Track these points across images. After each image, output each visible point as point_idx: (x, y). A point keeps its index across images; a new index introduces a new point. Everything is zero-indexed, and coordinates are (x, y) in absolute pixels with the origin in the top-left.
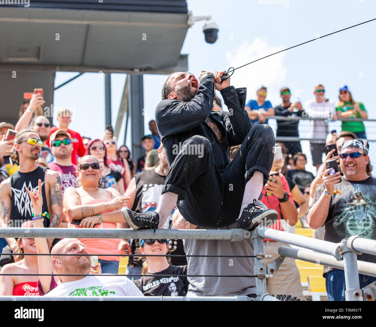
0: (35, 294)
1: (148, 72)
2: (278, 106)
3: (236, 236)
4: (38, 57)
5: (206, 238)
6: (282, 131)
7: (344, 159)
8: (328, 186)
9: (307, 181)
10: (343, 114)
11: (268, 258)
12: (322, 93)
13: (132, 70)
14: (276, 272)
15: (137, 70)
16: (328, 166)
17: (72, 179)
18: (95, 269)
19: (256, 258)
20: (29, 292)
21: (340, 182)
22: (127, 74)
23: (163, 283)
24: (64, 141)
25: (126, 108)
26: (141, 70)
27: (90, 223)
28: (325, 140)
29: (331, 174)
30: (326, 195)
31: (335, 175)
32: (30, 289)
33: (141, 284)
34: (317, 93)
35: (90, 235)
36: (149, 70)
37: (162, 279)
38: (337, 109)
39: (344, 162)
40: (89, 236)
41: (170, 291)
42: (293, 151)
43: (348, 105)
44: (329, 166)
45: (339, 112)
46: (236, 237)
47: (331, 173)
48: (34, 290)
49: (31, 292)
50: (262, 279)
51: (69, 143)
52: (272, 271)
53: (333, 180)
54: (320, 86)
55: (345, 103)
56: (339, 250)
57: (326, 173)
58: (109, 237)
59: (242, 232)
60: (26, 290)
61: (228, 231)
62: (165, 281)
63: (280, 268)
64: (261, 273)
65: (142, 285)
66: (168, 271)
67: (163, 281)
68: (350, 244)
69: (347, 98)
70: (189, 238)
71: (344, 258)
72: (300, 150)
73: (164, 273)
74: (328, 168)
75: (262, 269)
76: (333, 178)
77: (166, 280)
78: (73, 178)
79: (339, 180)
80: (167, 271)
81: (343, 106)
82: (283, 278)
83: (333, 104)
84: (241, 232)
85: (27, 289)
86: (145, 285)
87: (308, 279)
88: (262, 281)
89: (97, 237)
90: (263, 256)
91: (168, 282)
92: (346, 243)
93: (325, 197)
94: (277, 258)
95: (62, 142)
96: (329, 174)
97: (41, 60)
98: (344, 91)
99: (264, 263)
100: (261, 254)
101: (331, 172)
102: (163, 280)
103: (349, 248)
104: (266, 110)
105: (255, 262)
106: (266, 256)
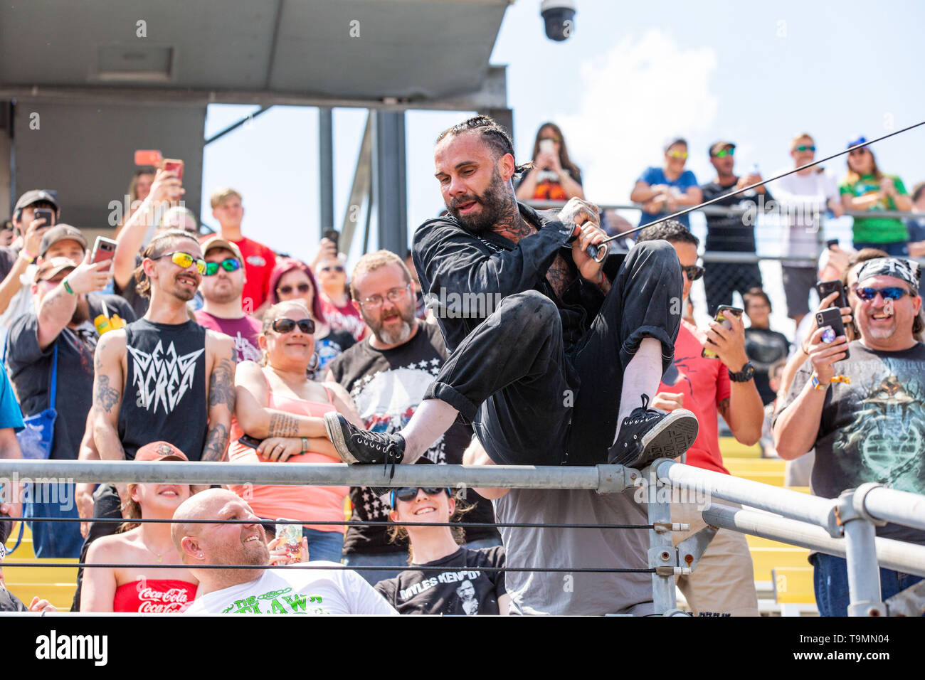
0: (164, 608)
1: (415, 105)
2: (708, 185)
3: (609, 480)
4: (168, 70)
5: (542, 485)
6: (718, 239)
7: (868, 301)
8: (818, 367)
9: (773, 355)
10: (857, 201)
11: (680, 530)
12: (808, 152)
13: (381, 99)
14: (697, 562)
15: (390, 102)
16: (821, 321)
17: (244, 348)
18: (295, 551)
19: (652, 529)
20: (150, 603)
21: (847, 357)
22: (370, 108)
23: (444, 583)
24: (225, 263)
25: (366, 185)
26: (400, 100)
27: (281, 450)
28: (816, 260)
29: (826, 340)
30: (814, 386)
31: (835, 343)
32: (151, 596)
33: (397, 586)
34: (797, 155)
35: (283, 479)
36: (419, 100)
37: (443, 574)
38: (842, 191)
39: (867, 308)
40: (278, 481)
41: (460, 598)
42: (742, 284)
43: (866, 180)
44: (823, 321)
45: (848, 196)
46: (609, 483)
47: (827, 337)
48: (161, 599)
49: (153, 603)
50: (666, 577)
51: (237, 268)
52: (689, 559)
53: (830, 353)
54: (806, 137)
55: (862, 176)
56: (836, 514)
57: (816, 336)
58: (326, 482)
59: (622, 472)
60: (143, 597)
61: (591, 468)
62: (449, 578)
63: (708, 552)
64: (665, 564)
65: (399, 589)
66: (457, 557)
67: (446, 578)
68: (860, 501)
69: (864, 165)
70: (505, 485)
71: (846, 533)
72: (759, 284)
73: (448, 562)
74: (819, 326)
75: (665, 555)
76: (830, 349)
77: (451, 577)
78: (246, 346)
79: (844, 355)
80: (453, 559)
81: (856, 184)
82: (715, 574)
83: (834, 179)
84: (619, 472)
85: (146, 596)
86: (405, 588)
87: (773, 573)
88: (666, 582)
89: (297, 482)
90: (670, 527)
91: (456, 580)
92: (850, 499)
93: (812, 390)
94: (699, 529)
95: (220, 265)
96: (822, 340)
97: (175, 79)
98: (859, 149)
99: (670, 542)
100: (664, 521)
101: (825, 335)
102: (445, 576)
103: (857, 512)
104: (684, 192)
105: (652, 538)
106: (676, 526)
